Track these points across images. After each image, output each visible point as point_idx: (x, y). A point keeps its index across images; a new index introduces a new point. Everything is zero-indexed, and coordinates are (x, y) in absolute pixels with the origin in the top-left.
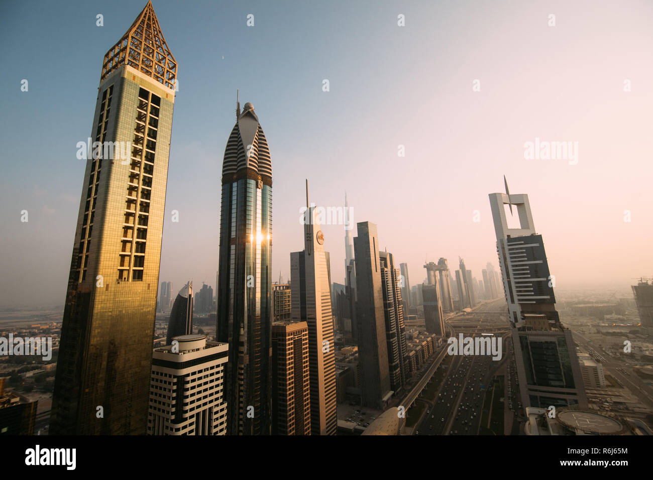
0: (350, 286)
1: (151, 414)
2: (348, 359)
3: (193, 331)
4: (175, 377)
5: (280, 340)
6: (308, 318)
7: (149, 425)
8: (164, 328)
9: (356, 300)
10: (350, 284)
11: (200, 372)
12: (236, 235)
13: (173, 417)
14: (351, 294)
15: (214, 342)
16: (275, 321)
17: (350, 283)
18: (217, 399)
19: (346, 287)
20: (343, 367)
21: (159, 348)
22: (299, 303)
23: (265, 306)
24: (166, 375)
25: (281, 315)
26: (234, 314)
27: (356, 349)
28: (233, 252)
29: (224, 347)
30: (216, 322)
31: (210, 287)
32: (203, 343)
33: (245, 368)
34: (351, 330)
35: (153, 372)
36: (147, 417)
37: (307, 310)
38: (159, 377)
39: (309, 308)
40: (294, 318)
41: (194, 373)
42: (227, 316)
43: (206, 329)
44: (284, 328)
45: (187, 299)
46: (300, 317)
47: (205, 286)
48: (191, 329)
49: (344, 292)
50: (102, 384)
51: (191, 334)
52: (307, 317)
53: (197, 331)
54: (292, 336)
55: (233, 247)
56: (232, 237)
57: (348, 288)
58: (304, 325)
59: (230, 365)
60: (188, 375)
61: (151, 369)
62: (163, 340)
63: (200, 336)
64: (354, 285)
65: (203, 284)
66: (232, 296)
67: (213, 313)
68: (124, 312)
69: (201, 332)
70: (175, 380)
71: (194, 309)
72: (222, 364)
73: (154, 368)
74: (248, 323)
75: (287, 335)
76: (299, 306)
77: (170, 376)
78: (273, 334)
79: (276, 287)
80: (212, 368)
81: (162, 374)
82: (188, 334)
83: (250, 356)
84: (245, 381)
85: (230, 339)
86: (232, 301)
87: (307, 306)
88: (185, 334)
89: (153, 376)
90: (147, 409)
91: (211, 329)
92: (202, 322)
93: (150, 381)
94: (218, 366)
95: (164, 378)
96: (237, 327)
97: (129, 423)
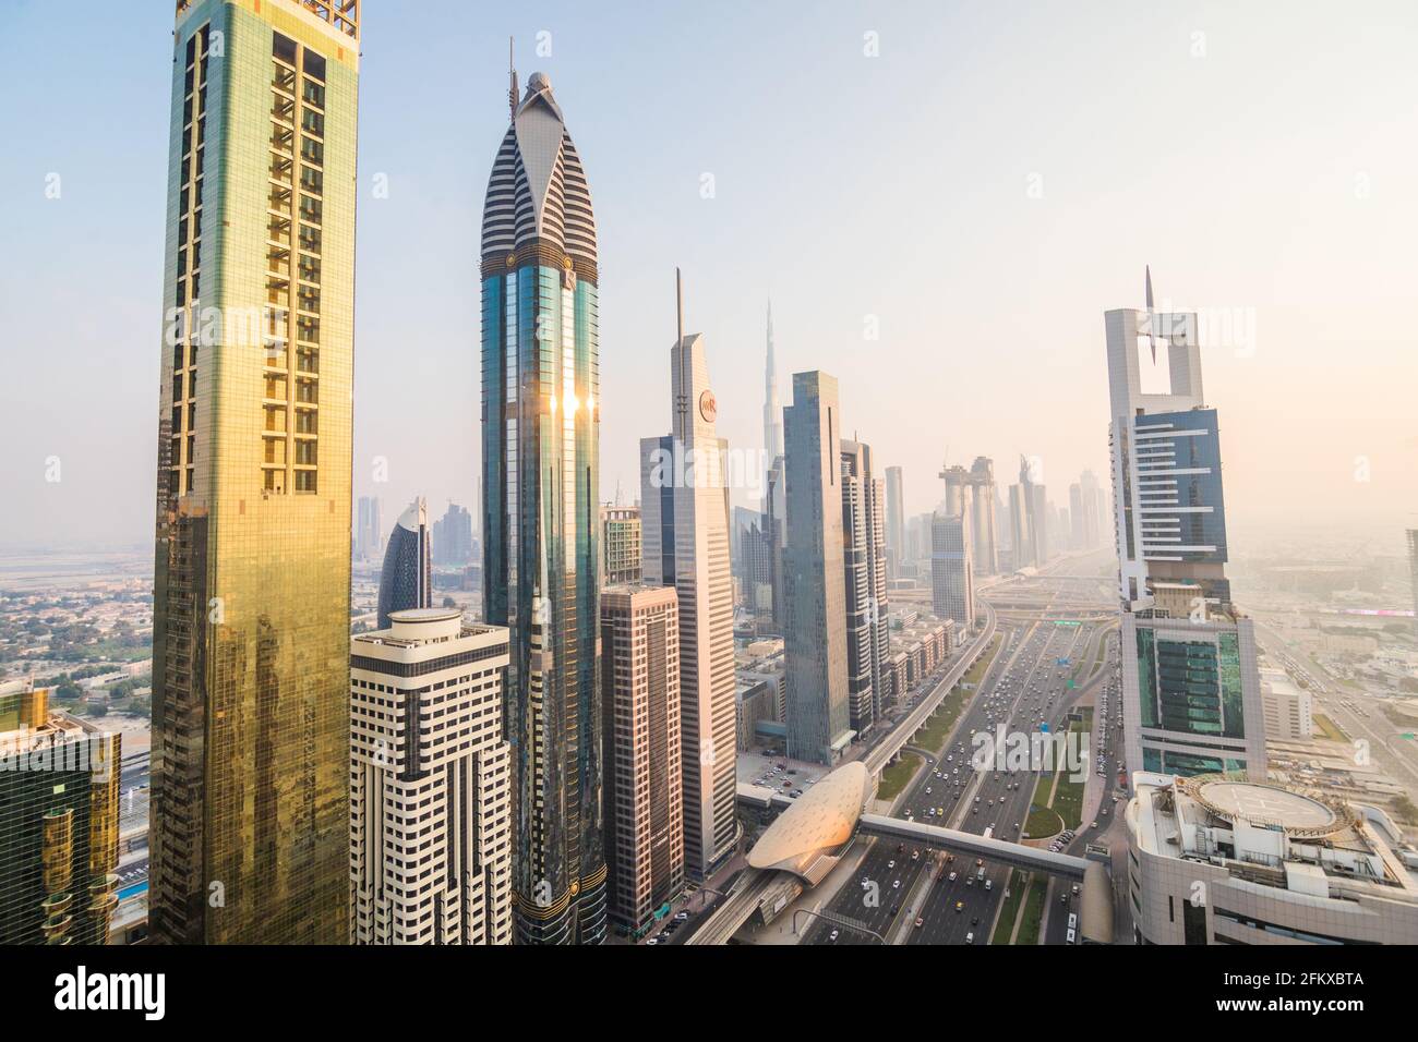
0: (772, 516)
1: (355, 763)
2: (761, 666)
3: (433, 600)
4: (400, 692)
5: (617, 623)
6: (680, 581)
7: (353, 782)
8: (371, 594)
9: (784, 544)
10: (772, 511)
11: (452, 683)
12: (518, 398)
13: (401, 769)
14: (773, 531)
15: (478, 624)
16: (607, 584)
17: (772, 507)
18: (488, 737)
19: (764, 517)
20: (752, 680)
21: (364, 635)
22: (660, 547)
23: (585, 552)
24: (381, 688)
25: (621, 573)
26: (518, 569)
27: (780, 645)
28: (512, 435)
29: (501, 635)
30: (480, 583)
31: (465, 510)
32: (454, 627)
33: (546, 678)
34: (770, 607)
35: (355, 682)
36: (348, 768)
37: (677, 563)
38: (367, 692)
39: (680, 558)
40: (647, 579)
41: (439, 686)
42: (504, 570)
43: (459, 597)
44: (627, 599)
45: (415, 534)
46: (660, 576)
47: (454, 508)
48: (429, 597)
49: (759, 528)
50: (249, 703)
51: (429, 606)
52: (677, 577)
53: (441, 601)
54: (645, 617)
55: (512, 424)
56: (509, 401)
57: (768, 519)
58: (670, 594)
59: (513, 671)
60: (427, 689)
61: (349, 674)
62: (371, 618)
63: (448, 612)
64: (780, 513)
65: (448, 504)
66: (513, 530)
67: (475, 565)
68: (283, 559)
69: (449, 603)
70: (401, 698)
71: (432, 556)
72: (497, 670)
73: (357, 673)
74: (550, 588)
75: (633, 614)
76: (660, 554)
77: (390, 690)
78: (603, 611)
79: (609, 513)
80: (477, 676)
81: (372, 686)
82: (422, 607)
83: (555, 654)
84: (547, 702)
85: (512, 618)
86: (513, 542)
87: (676, 555)
88: (416, 608)
89: (354, 689)
90: (347, 753)
91: (473, 600)
92: (452, 582)
93: (349, 700)
94: (488, 673)
95: (377, 694)
96: (526, 595)
97: (313, 779)
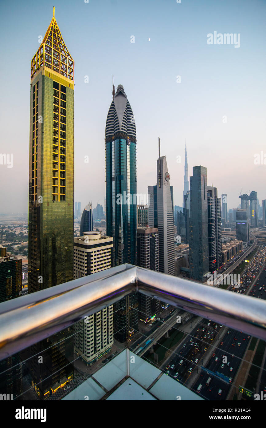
0: (186, 208)
1: (75, 270)
2: (182, 251)
3: (93, 229)
4: (85, 253)
5: (142, 237)
6: (159, 226)
7: (74, 275)
8: (78, 227)
9: (189, 217)
10: (186, 207)
11: (98, 251)
12: (115, 175)
13: (86, 273)
14: (186, 213)
15: (105, 236)
16: (139, 227)
17: (186, 206)
18: (108, 266)
19: (184, 209)
20: (179, 255)
21: (77, 238)
22: (153, 217)
23: (133, 218)
24: (81, 251)
25: (143, 224)
26: (115, 222)
27: (188, 246)
28: (113, 185)
29: (111, 239)
30: (105, 225)
31: (101, 206)
32: (99, 237)
33: (122, 251)
34: (185, 235)
35: (75, 250)
36: (73, 271)
37: (158, 221)
38: (78, 252)
40: (150, 226)
41: (95, 252)
42: (112, 222)
43: (100, 229)
44: (144, 231)
45: (89, 212)
46: (153, 225)
47: (98, 205)
48: (92, 229)
49: (182, 212)
50: (50, 254)
51: (92, 231)
52: (158, 225)
53: (95, 230)
54: (149, 236)
55: (113, 182)
56: (113, 176)
57: (185, 209)
58: (156, 230)
59: (114, 249)
60: (92, 252)
61: (73, 248)
62: (78, 233)
63: (97, 232)
64: (188, 208)
65: (97, 204)
66: (114, 211)
67: (104, 220)
68: (57, 218)
69: (97, 230)
70: (86, 254)
71: (93, 218)
72: (110, 248)
73: (75, 247)
74: (123, 227)
75: (146, 235)
76: (153, 219)
77: (83, 252)
78: (138, 234)
79: (139, 207)
80: (105, 250)
81: (79, 251)
82: (91, 231)
83: (125, 245)
84: (123, 258)
85: (114, 235)
86: (114, 214)
87: (158, 219)
88: (89, 231)
89: (74, 251)
90: (73, 267)
91: (103, 229)
92: (98, 224)
93: (73, 254)
94: (108, 249)
95: (80, 253)
96: (117, 229)
97: (65, 273)
